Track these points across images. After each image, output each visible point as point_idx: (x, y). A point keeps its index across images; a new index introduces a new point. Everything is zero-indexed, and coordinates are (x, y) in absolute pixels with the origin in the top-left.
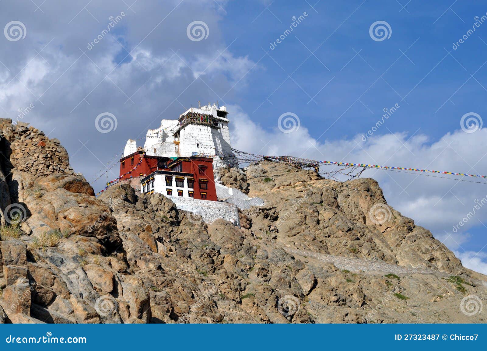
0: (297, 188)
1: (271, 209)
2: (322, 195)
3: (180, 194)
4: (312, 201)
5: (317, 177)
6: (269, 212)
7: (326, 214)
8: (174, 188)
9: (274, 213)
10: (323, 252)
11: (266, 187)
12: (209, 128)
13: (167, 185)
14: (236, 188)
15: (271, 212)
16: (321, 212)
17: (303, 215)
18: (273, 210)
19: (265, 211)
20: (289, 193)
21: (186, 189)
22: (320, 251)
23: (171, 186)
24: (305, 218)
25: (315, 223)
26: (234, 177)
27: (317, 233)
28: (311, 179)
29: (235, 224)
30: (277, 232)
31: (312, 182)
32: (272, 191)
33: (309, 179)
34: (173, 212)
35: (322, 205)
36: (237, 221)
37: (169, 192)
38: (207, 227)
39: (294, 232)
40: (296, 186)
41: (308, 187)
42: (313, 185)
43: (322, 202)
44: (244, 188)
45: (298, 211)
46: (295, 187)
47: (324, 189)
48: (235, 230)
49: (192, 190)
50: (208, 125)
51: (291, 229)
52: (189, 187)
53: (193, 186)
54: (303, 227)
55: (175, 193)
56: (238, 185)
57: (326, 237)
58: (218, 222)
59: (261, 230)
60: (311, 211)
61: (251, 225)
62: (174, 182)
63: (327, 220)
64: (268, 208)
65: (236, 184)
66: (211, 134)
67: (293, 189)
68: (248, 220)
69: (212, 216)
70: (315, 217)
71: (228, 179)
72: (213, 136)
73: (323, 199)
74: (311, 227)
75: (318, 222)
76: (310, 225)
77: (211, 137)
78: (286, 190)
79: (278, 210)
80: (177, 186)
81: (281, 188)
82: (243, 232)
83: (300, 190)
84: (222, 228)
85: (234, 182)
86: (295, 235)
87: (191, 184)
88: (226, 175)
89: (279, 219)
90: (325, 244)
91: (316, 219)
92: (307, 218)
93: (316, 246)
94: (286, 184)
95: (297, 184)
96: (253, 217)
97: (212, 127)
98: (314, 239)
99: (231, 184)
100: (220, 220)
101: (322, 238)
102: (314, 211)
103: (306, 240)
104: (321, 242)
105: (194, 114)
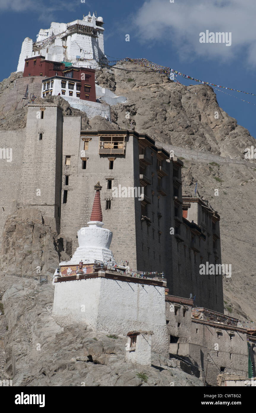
0: (152, 89)
1: (132, 106)
2: (170, 97)
3: (71, 94)
4: (162, 102)
5: (167, 80)
6: (130, 108)
7: (171, 113)
8: (67, 89)
9: (134, 110)
10: (167, 143)
11: (128, 85)
12: (90, 37)
13: (62, 87)
14: (107, 87)
15: (131, 108)
16: (168, 111)
17: (155, 113)
18: (133, 107)
19: (128, 108)
20: (145, 93)
21: (75, 91)
22: (165, 142)
23: (65, 88)
24: (156, 115)
25: (163, 119)
26: (106, 77)
27: (164, 127)
28: (163, 82)
29: (108, 120)
30: (135, 124)
31: (163, 84)
32: (133, 89)
33: (162, 82)
34: (69, 110)
35: (169, 106)
36: (109, 117)
37: (63, 93)
38: (89, 121)
39: (147, 125)
40: (152, 87)
41: (160, 89)
42: (164, 88)
43: (170, 102)
44: (113, 86)
45: (152, 109)
46: (150, 88)
47: (172, 92)
48: (108, 125)
49: (79, 92)
50: (89, 35)
51: (146, 123)
52: (77, 90)
53: (80, 89)
54: (154, 122)
55: (67, 93)
56: (108, 84)
57: (170, 131)
58: (96, 118)
59: (124, 123)
60: (161, 110)
61: (117, 118)
62: (67, 85)
63: (172, 117)
64: (130, 105)
65: (107, 84)
66: (91, 42)
67: (149, 90)
68: (115, 114)
69: (93, 113)
70: (163, 115)
71: (101, 79)
72: (92, 43)
73: (171, 101)
74: (160, 122)
75: (165, 119)
76: (159, 121)
77: (91, 44)
78: (143, 90)
79: (137, 107)
80: (69, 88)
81: (140, 87)
82: (113, 126)
83: (154, 91)
84: (99, 122)
85: (106, 82)
86: (148, 128)
87: (79, 88)
88: (101, 76)
89: (137, 114)
90: (169, 136)
91: (164, 116)
92: (158, 115)
93: (162, 137)
94: (144, 84)
95: (152, 85)
96: (119, 111)
97: (92, 36)
98: (162, 132)
99: (104, 83)
100: (98, 116)
101: (167, 132)
102: (163, 110)
103: (155, 133)
104: (166, 135)
105: (80, 25)
